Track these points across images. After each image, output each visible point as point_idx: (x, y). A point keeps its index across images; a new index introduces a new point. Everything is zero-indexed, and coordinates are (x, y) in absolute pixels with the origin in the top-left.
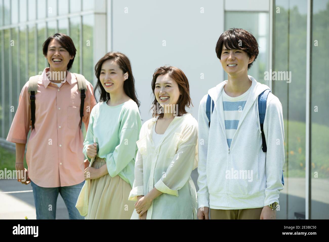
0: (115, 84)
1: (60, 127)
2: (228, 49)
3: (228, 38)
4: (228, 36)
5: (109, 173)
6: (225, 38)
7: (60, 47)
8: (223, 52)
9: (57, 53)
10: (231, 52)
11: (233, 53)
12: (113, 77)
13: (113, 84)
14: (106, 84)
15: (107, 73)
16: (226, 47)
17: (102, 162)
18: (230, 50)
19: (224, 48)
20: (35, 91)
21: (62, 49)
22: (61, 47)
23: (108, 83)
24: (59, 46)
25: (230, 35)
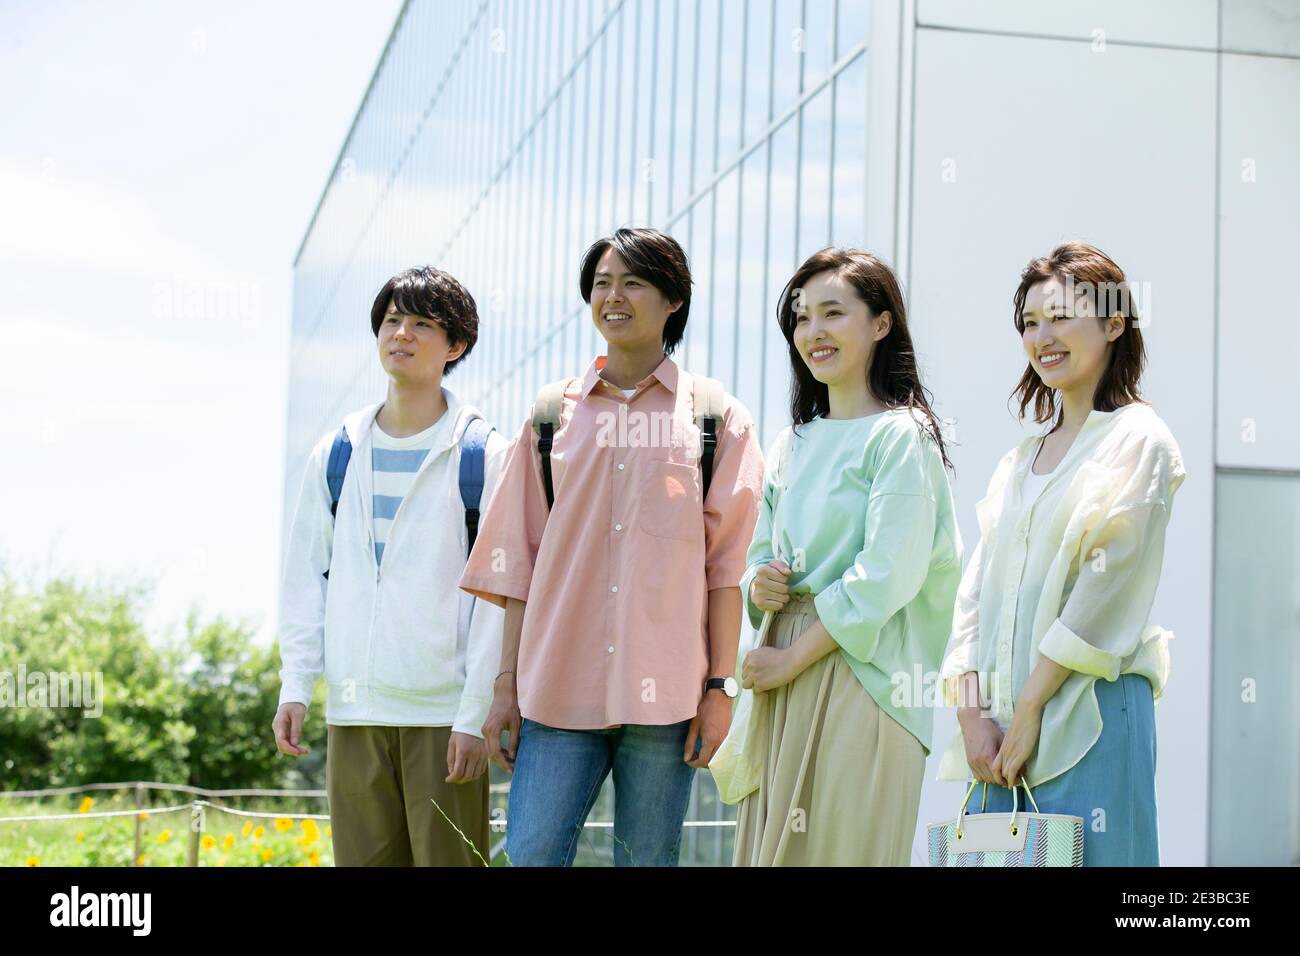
0: (843, 350)
1: (619, 527)
2: (400, 311)
3: (405, 287)
4: (407, 281)
5: (842, 646)
6: (400, 285)
7: (626, 275)
8: (388, 317)
9: (612, 293)
10: (406, 320)
11: (411, 325)
12: (836, 327)
13: (836, 349)
14: (815, 354)
15: (814, 317)
16: (398, 307)
17: (806, 614)
18: (403, 313)
19: (393, 308)
20: (554, 423)
21: (632, 279)
22: (628, 271)
23: (817, 350)
24: (624, 269)
25: (413, 278)
